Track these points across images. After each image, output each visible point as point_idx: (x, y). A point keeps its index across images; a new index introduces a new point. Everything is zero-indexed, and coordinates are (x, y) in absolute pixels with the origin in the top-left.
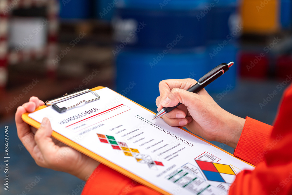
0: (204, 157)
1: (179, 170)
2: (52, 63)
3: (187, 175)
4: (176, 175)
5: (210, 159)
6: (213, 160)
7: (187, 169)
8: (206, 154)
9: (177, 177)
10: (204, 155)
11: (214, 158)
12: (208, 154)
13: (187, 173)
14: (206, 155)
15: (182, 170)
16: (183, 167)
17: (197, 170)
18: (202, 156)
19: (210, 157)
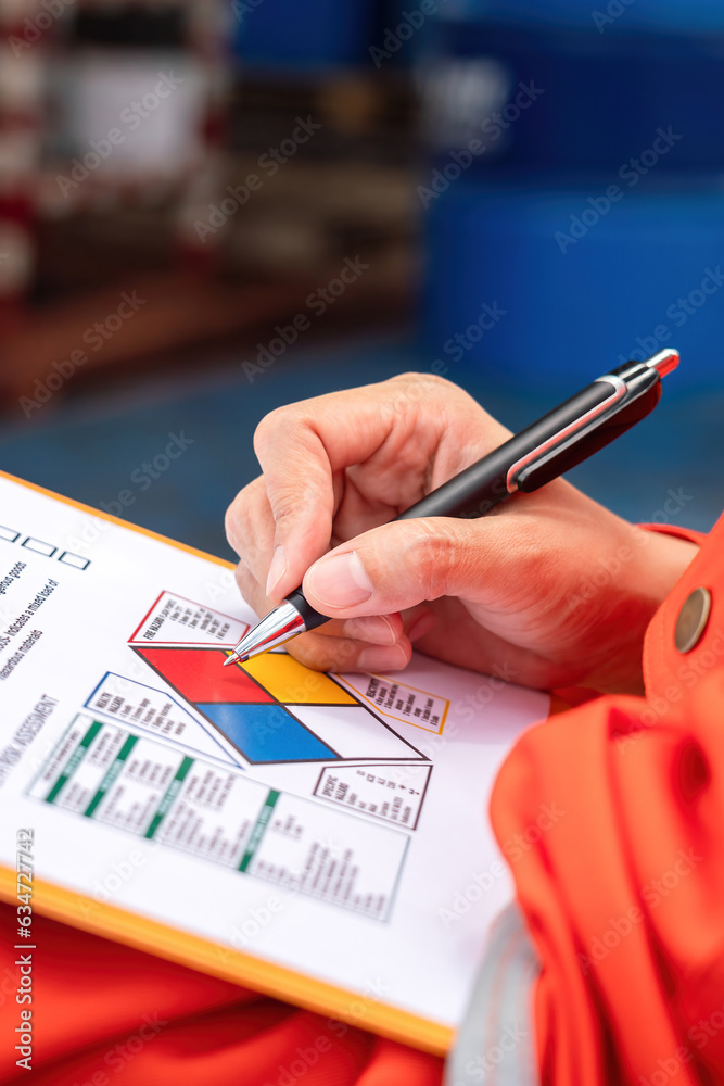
0: (168, 621)
1: (83, 727)
2: (203, 220)
3: (138, 754)
4: (76, 762)
5: (204, 632)
6: (221, 635)
7: (117, 715)
8: (170, 604)
9: (88, 777)
10: (166, 613)
11: (216, 623)
12: (184, 605)
13: (132, 741)
14: (172, 611)
15: (96, 727)
16: (92, 704)
17: (168, 707)
18: (159, 621)
19: (197, 616)
